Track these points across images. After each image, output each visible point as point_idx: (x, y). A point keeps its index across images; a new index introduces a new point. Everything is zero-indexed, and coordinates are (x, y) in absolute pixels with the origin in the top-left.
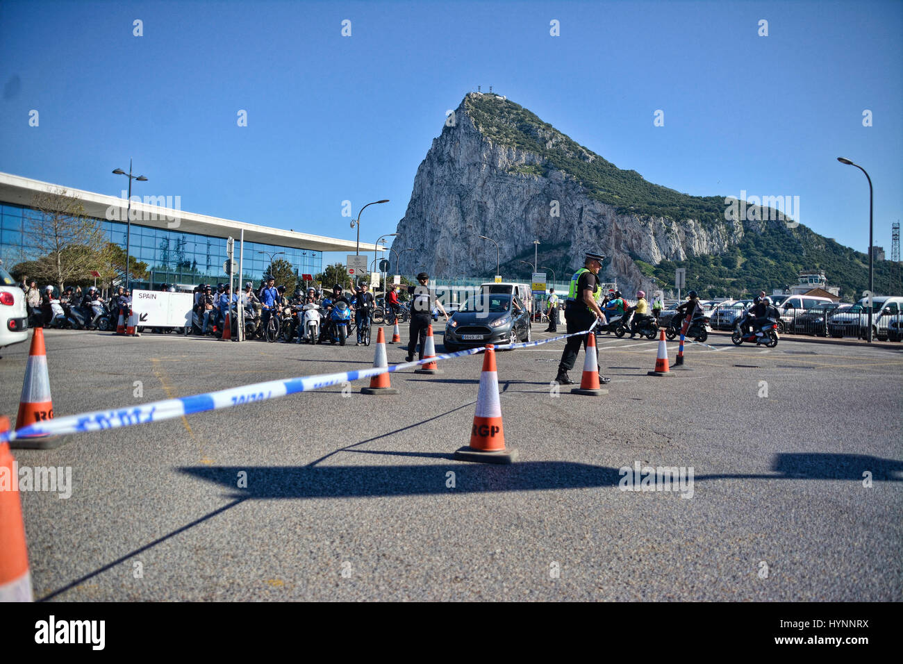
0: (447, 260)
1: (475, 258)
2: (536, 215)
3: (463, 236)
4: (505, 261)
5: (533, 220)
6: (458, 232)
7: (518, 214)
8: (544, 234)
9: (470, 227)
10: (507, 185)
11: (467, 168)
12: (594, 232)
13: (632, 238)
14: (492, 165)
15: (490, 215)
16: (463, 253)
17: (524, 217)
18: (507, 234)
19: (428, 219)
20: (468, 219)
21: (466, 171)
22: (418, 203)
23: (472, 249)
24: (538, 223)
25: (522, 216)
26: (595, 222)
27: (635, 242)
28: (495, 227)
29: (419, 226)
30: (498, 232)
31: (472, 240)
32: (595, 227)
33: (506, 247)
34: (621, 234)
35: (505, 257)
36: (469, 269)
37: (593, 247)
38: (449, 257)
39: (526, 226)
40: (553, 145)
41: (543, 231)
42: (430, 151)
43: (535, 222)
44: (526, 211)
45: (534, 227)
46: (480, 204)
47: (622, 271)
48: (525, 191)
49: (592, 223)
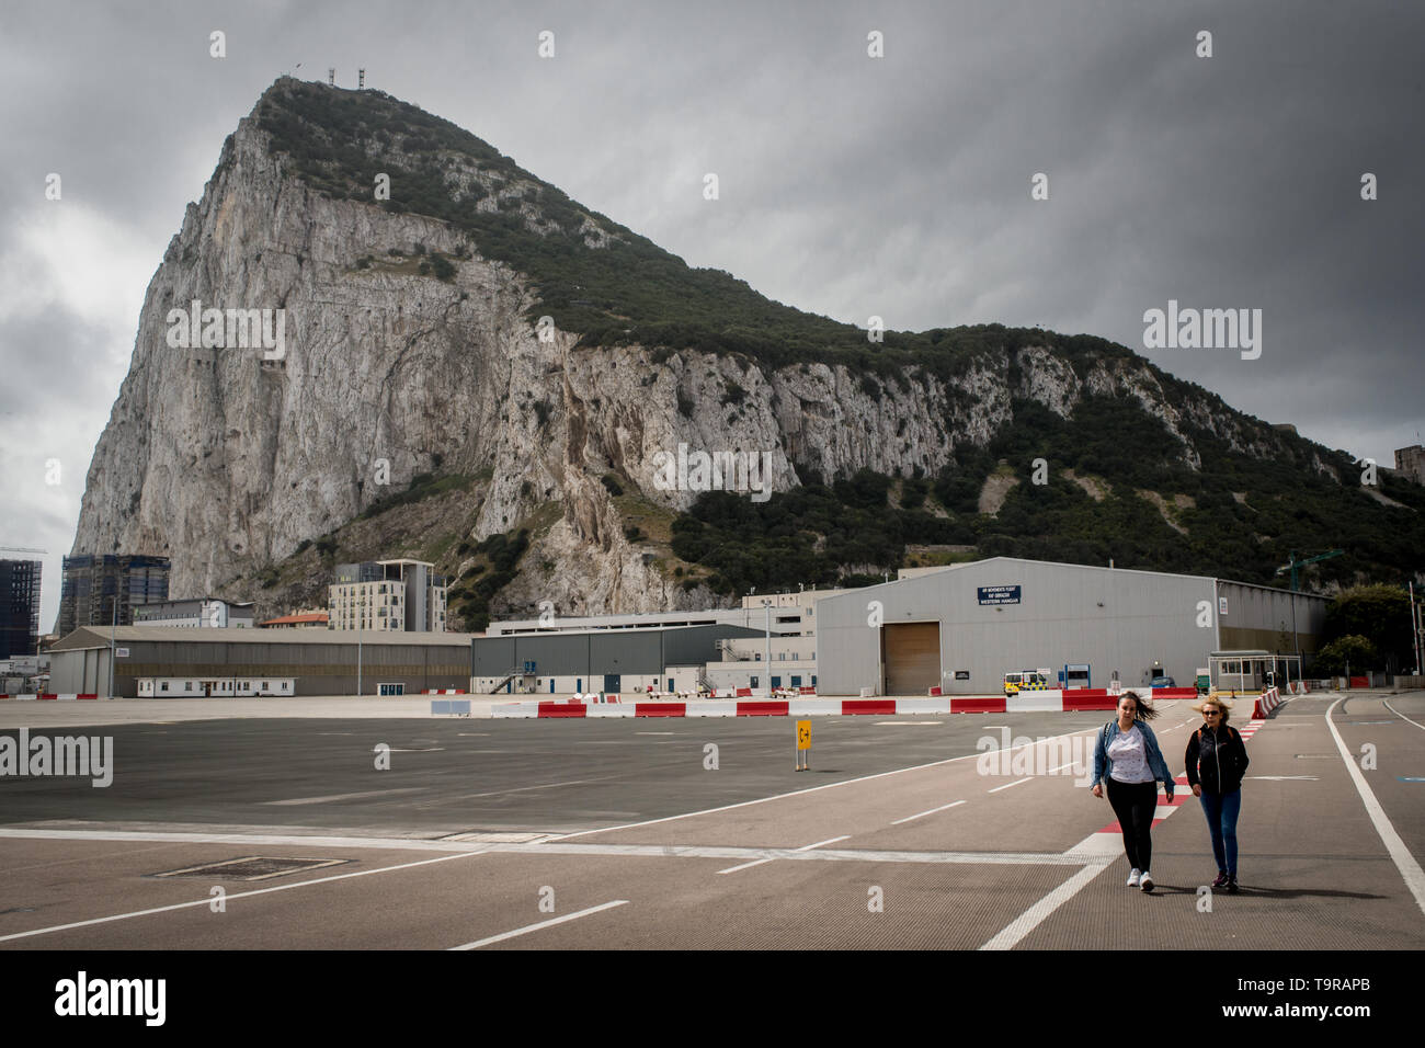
0: (166, 532)
1: (244, 522)
2: (420, 394)
3: (215, 460)
4: (326, 529)
5: (413, 407)
6: (198, 450)
7: (368, 393)
8: (447, 448)
9: (236, 434)
10: (338, 308)
11: (242, 267)
12: (533, 422)
13: (616, 425)
14: (305, 255)
15: (292, 398)
16: (210, 513)
17: (385, 399)
18: (334, 448)
19: (154, 424)
20: (230, 411)
21: (238, 279)
22: (140, 380)
23: (238, 501)
24: (426, 414)
25: (379, 397)
26: (538, 392)
27: (623, 435)
28: (300, 430)
29: (135, 443)
30: (306, 444)
31: (237, 471)
32: (537, 406)
33: (329, 490)
34: (583, 414)
35: (326, 517)
36: (224, 558)
37: (528, 469)
38: (170, 523)
39: (388, 425)
40: (501, 205)
41: (444, 440)
42: (177, 238)
43: (419, 413)
44: (393, 378)
45: (414, 427)
46: (267, 368)
47: (590, 535)
48: (388, 324)
49: (530, 395)
